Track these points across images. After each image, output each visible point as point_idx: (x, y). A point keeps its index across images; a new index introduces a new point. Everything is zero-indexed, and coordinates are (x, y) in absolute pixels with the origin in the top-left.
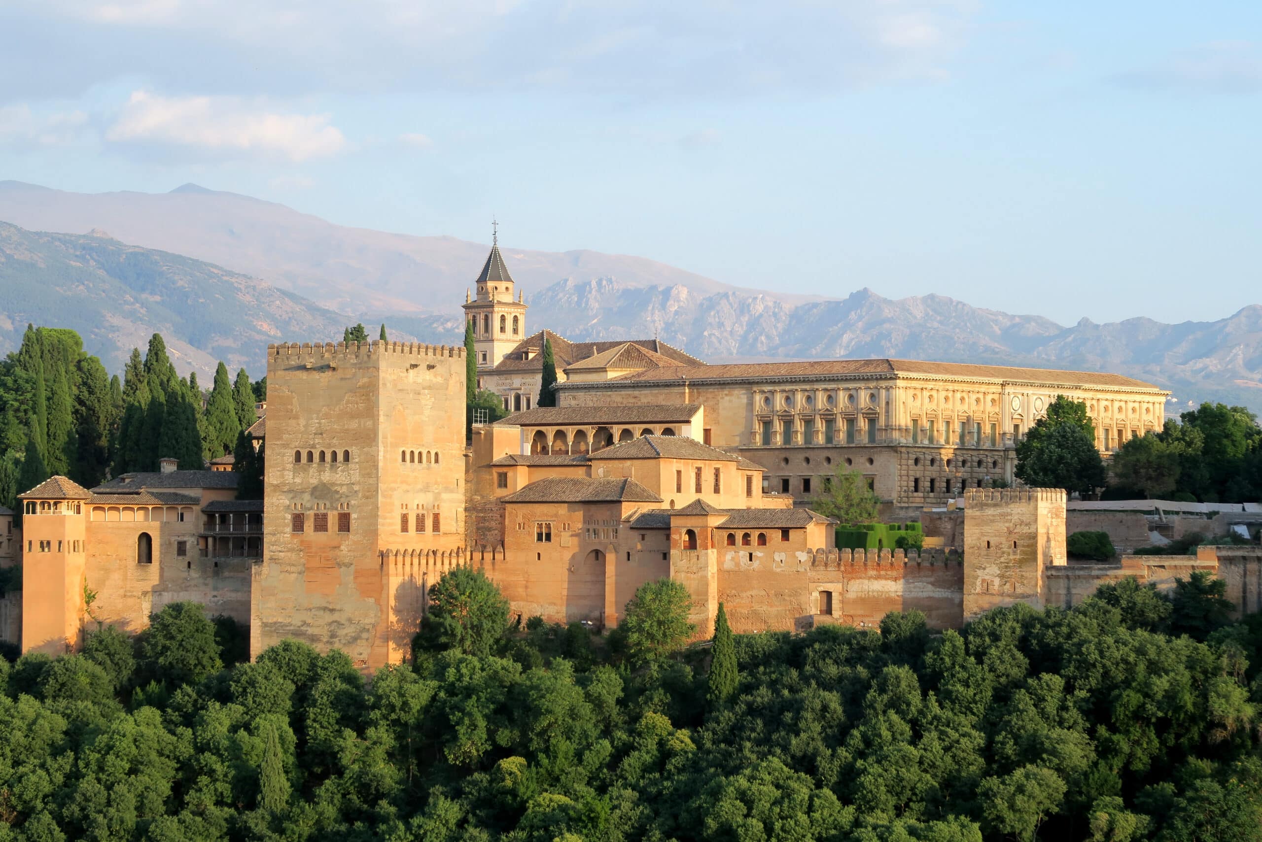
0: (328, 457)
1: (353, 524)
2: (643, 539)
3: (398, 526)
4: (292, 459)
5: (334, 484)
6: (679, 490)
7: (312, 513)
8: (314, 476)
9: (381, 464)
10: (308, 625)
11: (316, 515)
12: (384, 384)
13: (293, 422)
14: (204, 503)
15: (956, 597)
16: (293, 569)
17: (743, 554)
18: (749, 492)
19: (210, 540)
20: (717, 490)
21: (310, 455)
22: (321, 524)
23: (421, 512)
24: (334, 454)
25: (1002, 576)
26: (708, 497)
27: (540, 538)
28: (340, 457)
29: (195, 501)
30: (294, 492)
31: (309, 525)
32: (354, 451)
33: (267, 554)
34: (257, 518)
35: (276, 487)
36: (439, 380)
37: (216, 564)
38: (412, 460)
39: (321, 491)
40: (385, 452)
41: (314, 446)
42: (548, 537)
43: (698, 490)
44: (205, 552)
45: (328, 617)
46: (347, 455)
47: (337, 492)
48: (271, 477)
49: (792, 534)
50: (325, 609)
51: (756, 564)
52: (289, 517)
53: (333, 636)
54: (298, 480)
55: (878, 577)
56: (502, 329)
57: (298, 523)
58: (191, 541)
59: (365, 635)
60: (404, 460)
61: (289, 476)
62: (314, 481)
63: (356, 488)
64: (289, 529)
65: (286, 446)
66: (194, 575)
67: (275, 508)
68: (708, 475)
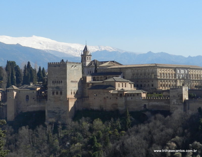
0: (58, 82)
1: (63, 93)
2: (113, 95)
3: (70, 93)
4: (52, 82)
5: (59, 86)
6: (119, 87)
7: (56, 91)
8: (56, 85)
9: (67, 83)
10: (55, 111)
11: (56, 92)
12: (68, 69)
13: (52, 76)
14: (37, 90)
15: (169, 105)
16: (52, 101)
17: (130, 98)
18: (131, 87)
19: (38, 96)
20: (126, 87)
21: (55, 82)
22: (57, 93)
23: (74, 91)
25: (177, 101)
26: (124, 88)
28: (60, 82)
30: (52, 88)
31: (55, 94)
32: (63, 81)
33: (48, 99)
35: (50, 87)
36: (77, 68)
37: (39, 100)
38: (73, 82)
39: (58, 88)
40: (68, 81)
41: (56, 80)
42: (96, 95)
43: (122, 87)
44: (37, 98)
47: (60, 88)
48: (49, 85)
49: (139, 94)
50: (58, 108)
51: (133, 99)
52: (52, 92)
53: (60, 112)
54: (53, 86)
55: (154, 102)
56: (88, 59)
57: (53, 93)
58: (35, 96)
59: (65, 112)
60: (71, 82)
61: (52, 85)
62: (56, 86)
63: (63, 87)
64: (52, 94)
65: (51, 80)
66: (36, 102)
67: (50, 90)
68: (124, 84)
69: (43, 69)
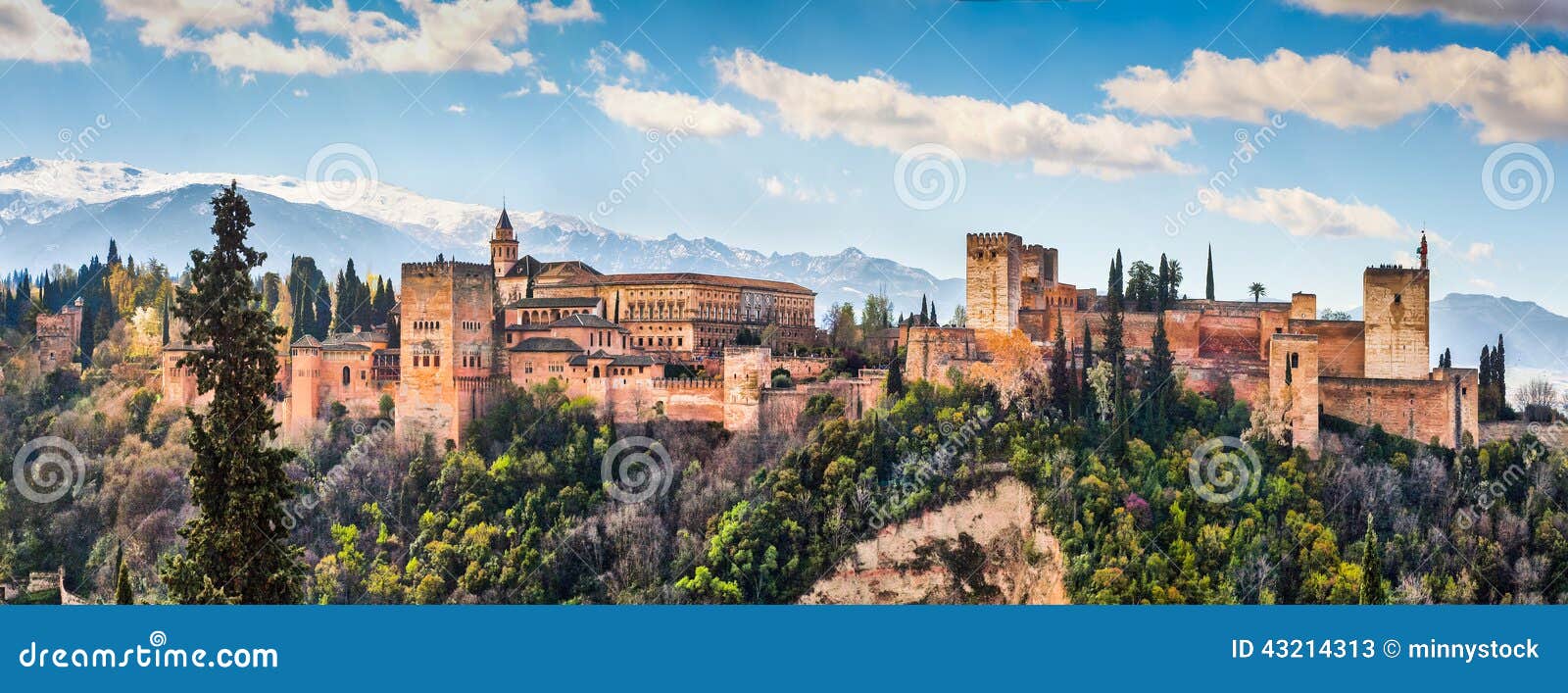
0: (429, 325)
1: (441, 362)
2: (574, 370)
3: (462, 364)
4: (412, 326)
5: (432, 340)
6: (591, 345)
7: (422, 356)
8: (423, 336)
11: (424, 357)
12: (455, 286)
13: (413, 306)
14: (373, 350)
15: (721, 405)
16: (413, 387)
17: (620, 379)
18: (624, 347)
19: (377, 370)
20: (609, 345)
21: (421, 324)
22: (427, 363)
23: (472, 356)
24: (432, 323)
25: (742, 394)
26: (605, 348)
27: (527, 372)
28: (435, 325)
29: (369, 349)
30: (415, 344)
31: (421, 363)
32: (441, 322)
33: (402, 378)
34: (397, 357)
35: (406, 342)
36: (480, 283)
37: (379, 384)
38: (468, 327)
39: (427, 344)
40: (455, 322)
41: (422, 319)
42: (531, 371)
43: (600, 344)
44: (373, 378)
45: (431, 413)
46: (438, 323)
47: (433, 345)
48: (403, 337)
49: (645, 369)
50: (428, 409)
51: (627, 385)
52: (412, 358)
53: (432, 424)
54: (416, 338)
55: (685, 393)
56: (508, 256)
57: (416, 360)
58: (368, 371)
59: (447, 424)
60: (464, 327)
61: (412, 335)
62: (423, 338)
63: (442, 342)
64: (412, 365)
65: (409, 319)
66: (368, 389)
67: (406, 352)
68: (605, 336)
69: (390, 281)
